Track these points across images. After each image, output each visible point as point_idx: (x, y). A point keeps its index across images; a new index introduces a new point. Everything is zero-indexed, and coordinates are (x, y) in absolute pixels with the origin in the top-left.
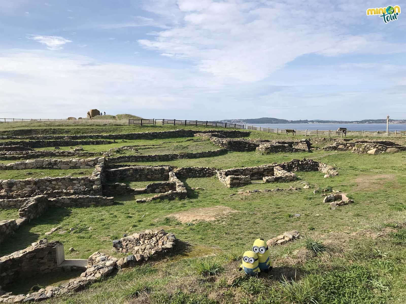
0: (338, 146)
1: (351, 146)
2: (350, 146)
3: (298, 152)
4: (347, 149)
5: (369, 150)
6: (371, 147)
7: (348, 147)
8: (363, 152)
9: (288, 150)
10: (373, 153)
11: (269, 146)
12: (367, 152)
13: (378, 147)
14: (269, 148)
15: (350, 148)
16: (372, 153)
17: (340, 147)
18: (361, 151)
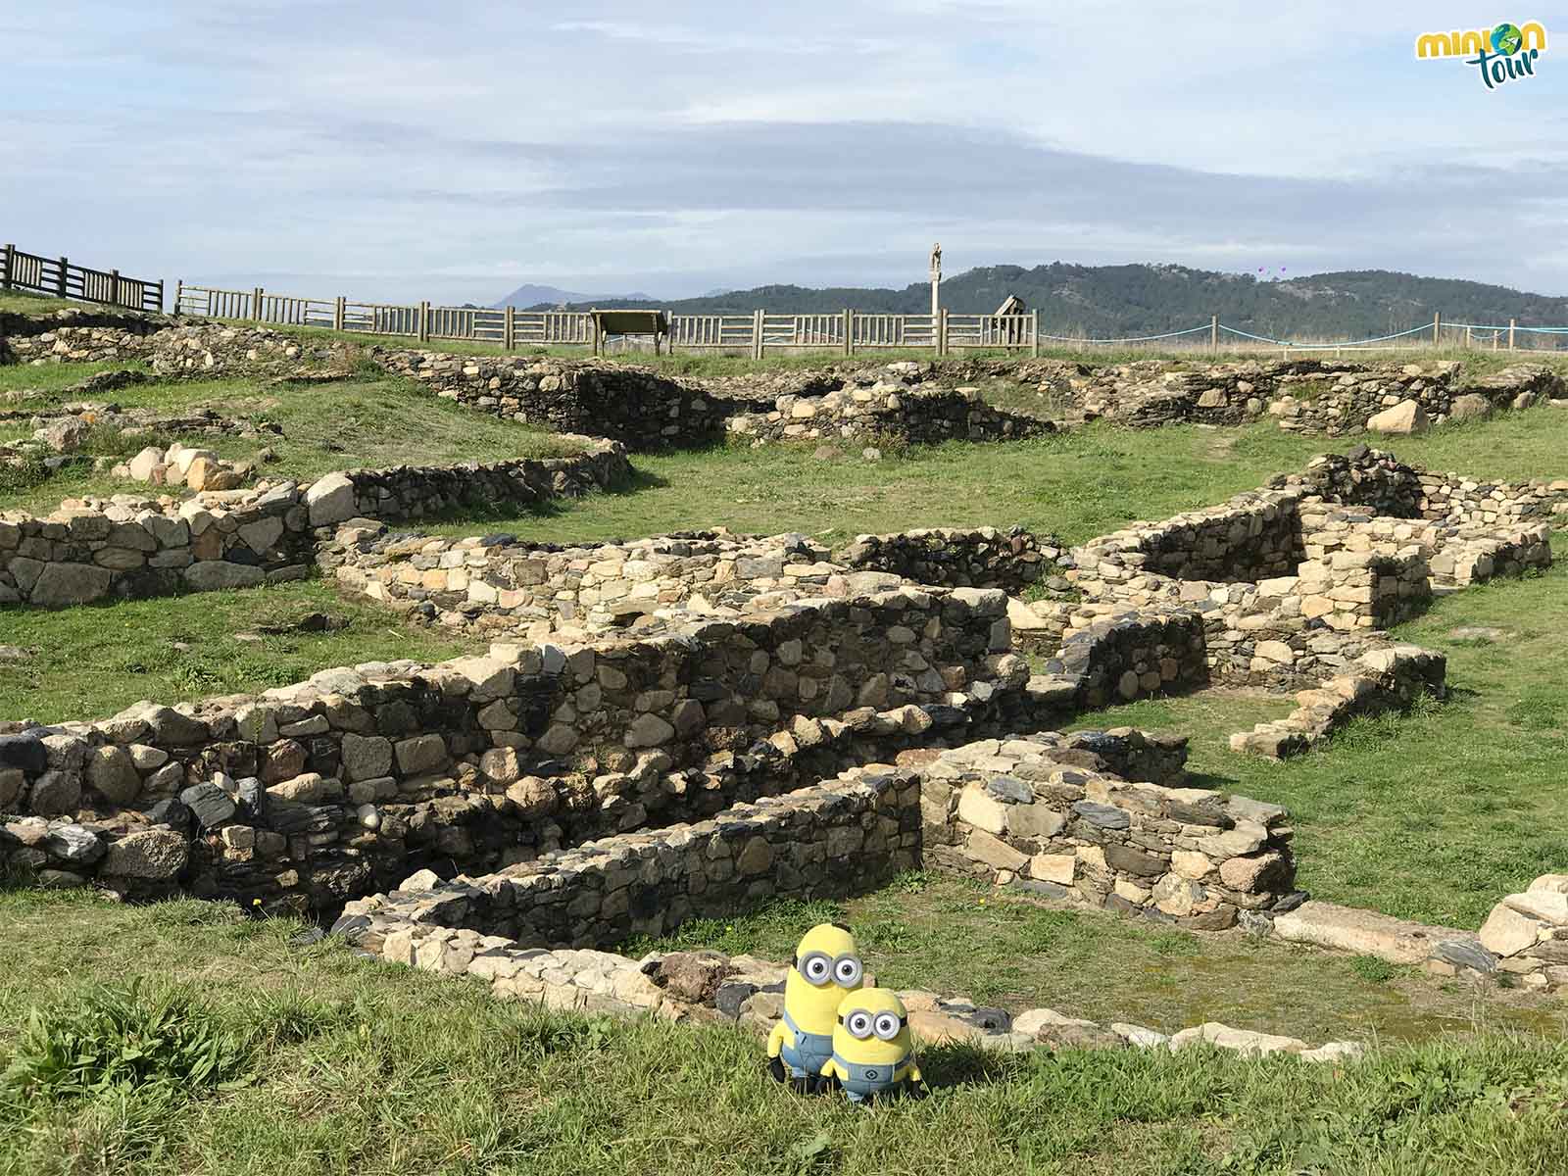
0: (1198, 393)
1: (1255, 393)
2: (1250, 396)
3: (1027, 437)
4: (1241, 414)
5: (1377, 410)
6: (1388, 392)
7: (1243, 403)
8: (1348, 425)
9: (981, 424)
10: (1407, 426)
11: (892, 403)
12: (1364, 423)
13: (1420, 391)
14: (894, 411)
15: (1253, 404)
16: (1400, 429)
17: (1210, 398)
18: (1335, 418)
